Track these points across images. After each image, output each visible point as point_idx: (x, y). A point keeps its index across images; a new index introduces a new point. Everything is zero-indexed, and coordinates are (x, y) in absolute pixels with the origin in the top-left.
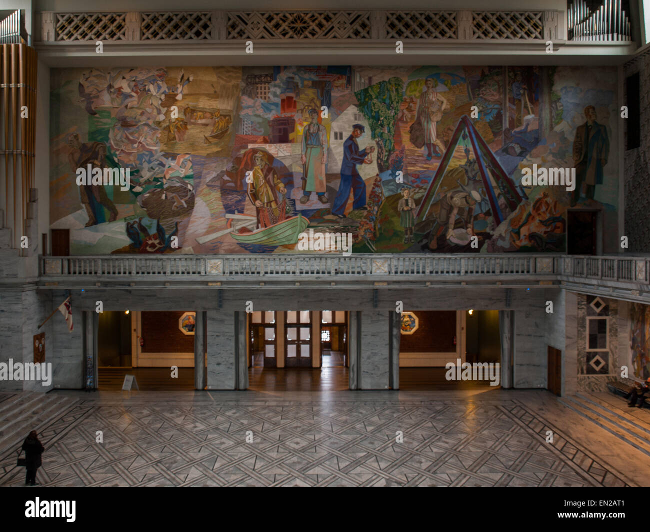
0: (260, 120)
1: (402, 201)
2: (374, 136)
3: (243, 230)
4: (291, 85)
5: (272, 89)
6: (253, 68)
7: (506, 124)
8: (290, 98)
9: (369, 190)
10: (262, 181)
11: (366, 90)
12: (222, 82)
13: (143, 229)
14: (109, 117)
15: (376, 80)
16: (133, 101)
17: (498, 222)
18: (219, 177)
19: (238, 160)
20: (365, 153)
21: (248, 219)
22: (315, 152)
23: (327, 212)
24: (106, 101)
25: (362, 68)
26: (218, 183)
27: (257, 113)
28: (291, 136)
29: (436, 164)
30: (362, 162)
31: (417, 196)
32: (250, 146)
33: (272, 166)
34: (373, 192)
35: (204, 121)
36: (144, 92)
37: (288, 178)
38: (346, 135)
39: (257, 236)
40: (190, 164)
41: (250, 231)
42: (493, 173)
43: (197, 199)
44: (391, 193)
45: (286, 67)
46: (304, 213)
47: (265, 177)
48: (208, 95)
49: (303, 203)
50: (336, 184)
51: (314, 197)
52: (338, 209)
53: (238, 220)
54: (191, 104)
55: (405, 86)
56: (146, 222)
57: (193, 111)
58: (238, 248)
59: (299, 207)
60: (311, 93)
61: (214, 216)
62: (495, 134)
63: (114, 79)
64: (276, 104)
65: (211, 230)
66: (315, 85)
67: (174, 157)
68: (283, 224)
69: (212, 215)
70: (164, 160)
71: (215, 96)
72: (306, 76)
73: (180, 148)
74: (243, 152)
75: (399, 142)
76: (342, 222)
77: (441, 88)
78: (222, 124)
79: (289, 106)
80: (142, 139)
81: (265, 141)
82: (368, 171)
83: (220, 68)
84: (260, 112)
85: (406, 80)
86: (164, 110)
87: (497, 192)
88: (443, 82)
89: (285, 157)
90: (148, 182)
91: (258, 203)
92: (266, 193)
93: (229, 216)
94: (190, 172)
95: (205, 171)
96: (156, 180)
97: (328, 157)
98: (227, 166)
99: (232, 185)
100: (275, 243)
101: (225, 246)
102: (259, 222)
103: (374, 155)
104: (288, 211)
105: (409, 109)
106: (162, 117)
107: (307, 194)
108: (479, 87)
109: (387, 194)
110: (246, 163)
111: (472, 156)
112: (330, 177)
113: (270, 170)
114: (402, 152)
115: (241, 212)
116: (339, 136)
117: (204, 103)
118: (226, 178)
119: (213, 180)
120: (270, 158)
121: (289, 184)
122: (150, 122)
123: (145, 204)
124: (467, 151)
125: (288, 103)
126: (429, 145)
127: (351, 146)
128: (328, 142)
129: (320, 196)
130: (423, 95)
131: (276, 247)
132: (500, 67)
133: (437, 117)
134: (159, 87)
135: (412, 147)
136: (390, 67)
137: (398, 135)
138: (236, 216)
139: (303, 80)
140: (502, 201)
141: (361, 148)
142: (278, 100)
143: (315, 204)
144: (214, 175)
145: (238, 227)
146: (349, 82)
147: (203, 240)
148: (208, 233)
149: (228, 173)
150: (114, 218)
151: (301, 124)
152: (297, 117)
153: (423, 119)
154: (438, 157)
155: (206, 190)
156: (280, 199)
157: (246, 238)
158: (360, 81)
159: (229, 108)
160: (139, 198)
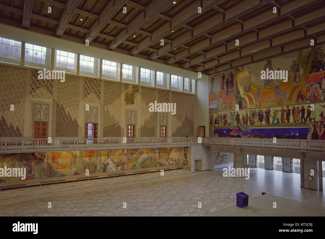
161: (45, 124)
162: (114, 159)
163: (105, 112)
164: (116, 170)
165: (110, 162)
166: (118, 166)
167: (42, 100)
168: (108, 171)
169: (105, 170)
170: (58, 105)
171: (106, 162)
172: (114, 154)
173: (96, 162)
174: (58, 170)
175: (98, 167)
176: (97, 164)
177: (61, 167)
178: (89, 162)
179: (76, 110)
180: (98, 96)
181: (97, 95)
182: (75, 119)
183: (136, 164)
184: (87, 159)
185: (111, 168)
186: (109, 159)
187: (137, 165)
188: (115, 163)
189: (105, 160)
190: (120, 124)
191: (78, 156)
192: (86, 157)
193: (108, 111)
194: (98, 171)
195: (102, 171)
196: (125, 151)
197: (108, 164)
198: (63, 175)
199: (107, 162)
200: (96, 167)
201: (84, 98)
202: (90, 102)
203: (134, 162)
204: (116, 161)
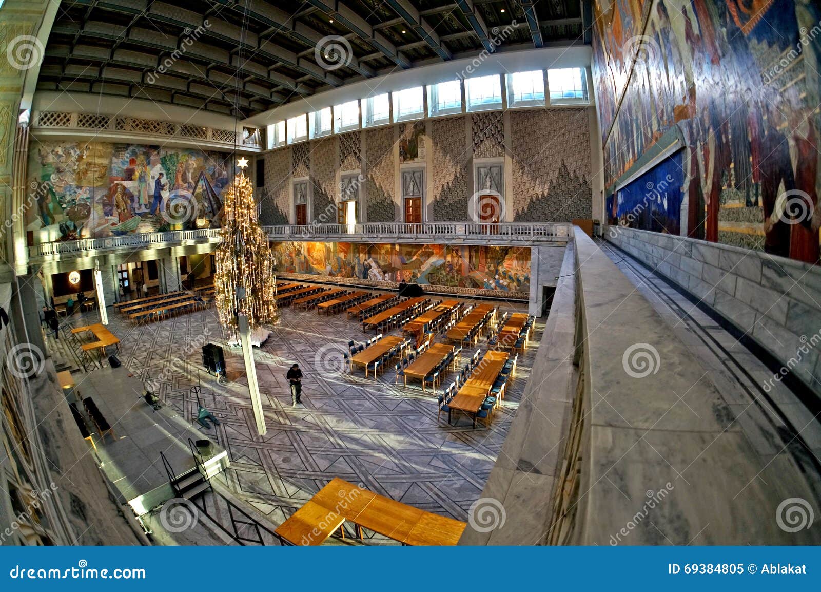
0: (121, 169)
3: (113, 224)
4: (134, 153)
5: (126, 155)
6: (118, 144)
7: (216, 175)
8: (133, 159)
10: (121, 199)
11: (165, 157)
12: (104, 150)
13: (67, 227)
14: (51, 167)
15: (169, 153)
16: (63, 159)
17: (214, 215)
18: (102, 198)
19: (110, 189)
20: (164, 186)
21: (114, 219)
22: (143, 185)
23: (149, 213)
24: (51, 159)
25: (165, 147)
26: (101, 201)
28: (133, 177)
30: (162, 190)
32: (116, 182)
33: (126, 192)
35: (95, 169)
36: (68, 154)
37: (132, 197)
38: (156, 177)
39: (119, 227)
40: (88, 192)
43: (92, 210)
45: (132, 145)
46: (139, 214)
47: (122, 197)
48: (98, 156)
49: (138, 209)
50: (152, 200)
51: (143, 207)
52: (153, 212)
53: (111, 219)
54: (90, 161)
55: (180, 156)
56: (69, 223)
57: (90, 164)
58: (111, 233)
60: (142, 157)
61: (100, 218)
62: (212, 179)
63: (55, 147)
64: (127, 162)
65: (99, 225)
66: (144, 153)
67: (81, 188)
68: (130, 220)
70: (76, 190)
71: (100, 157)
72: (141, 149)
73: (84, 183)
74: (112, 185)
75: (177, 181)
77: (194, 158)
78: (103, 171)
80: (66, 179)
81: (122, 180)
83: (104, 143)
84: (120, 165)
85: (180, 154)
86: (77, 163)
87: (213, 203)
89: (131, 187)
90: (69, 202)
91: (119, 210)
92: (122, 204)
93: (106, 217)
94: (89, 196)
95: (95, 195)
96: (73, 200)
97: (149, 187)
98: (105, 192)
99: (108, 202)
100: (128, 230)
101: (105, 233)
102: (120, 220)
103: (167, 187)
104: (132, 213)
105: (181, 167)
106: (76, 167)
107: (140, 205)
108: (208, 159)
111: (205, 188)
112: (149, 197)
113: (124, 194)
114: (178, 185)
115: (112, 215)
116: (153, 177)
117: (95, 160)
118: (105, 198)
119: (99, 199)
120: (124, 188)
121: (132, 201)
122: (71, 170)
123: (68, 214)
124: (202, 186)
125: (132, 161)
126: (189, 183)
127: (158, 183)
128: (149, 181)
129: (146, 205)
130: (187, 161)
132: (215, 152)
133: (192, 171)
134: (76, 152)
136: (174, 148)
137: (177, 178)
138: (109, 217)
140: (215, 207)
141: (162, 183)
142: (128, 160)
143: (143, 210)
144: (99, 197)
145: (111, 223)
146: (158, 153)
147: (95, 231)
149: (106, 196)
150: (53, 223)
152: (136, 168)
153: (186, 171)
154: (192, 188)
155: (96, 205)
156: (129, 208)
157: (115, 228)
158: (163, 153)
159: (107, 163)
160: (65, 210)
161: (304, 207)
162: (378, 259)
163: (369, 180)
164: (383, 280)
165: (373, 264)
166: (385, 272)
167: (302, 179)
169: (367, 277)
170: (314, 182)
171: (366, 263)
172: (378, 252)
173: (353, 262)
174: (313, 266)
175: (356, 269)
176: (356, 265)
177: (316, 262)
178: (344, 259)
179: (333, 185)
180: (358, 157)
181: (356, 157)
182: (332, 198)
183: (418, 273)
184: (342, 256)
185: (375, 275)
186: (371, 259)
187: (419, 275)
188: (379, 266)
189: (366, 260)
190: (393, 198)
191: (332, 251)
192: (341, 252)
193: (372, 178)
194: (356, 275)
195: (362, 276)
196: (397, 248)
197: (370, 267)
198: (319, 274)
199: (368, 263)
200: (353, 268)
201: (341, 165)
202: (348, 169)
203: (413, 270)
204: (382, 264)
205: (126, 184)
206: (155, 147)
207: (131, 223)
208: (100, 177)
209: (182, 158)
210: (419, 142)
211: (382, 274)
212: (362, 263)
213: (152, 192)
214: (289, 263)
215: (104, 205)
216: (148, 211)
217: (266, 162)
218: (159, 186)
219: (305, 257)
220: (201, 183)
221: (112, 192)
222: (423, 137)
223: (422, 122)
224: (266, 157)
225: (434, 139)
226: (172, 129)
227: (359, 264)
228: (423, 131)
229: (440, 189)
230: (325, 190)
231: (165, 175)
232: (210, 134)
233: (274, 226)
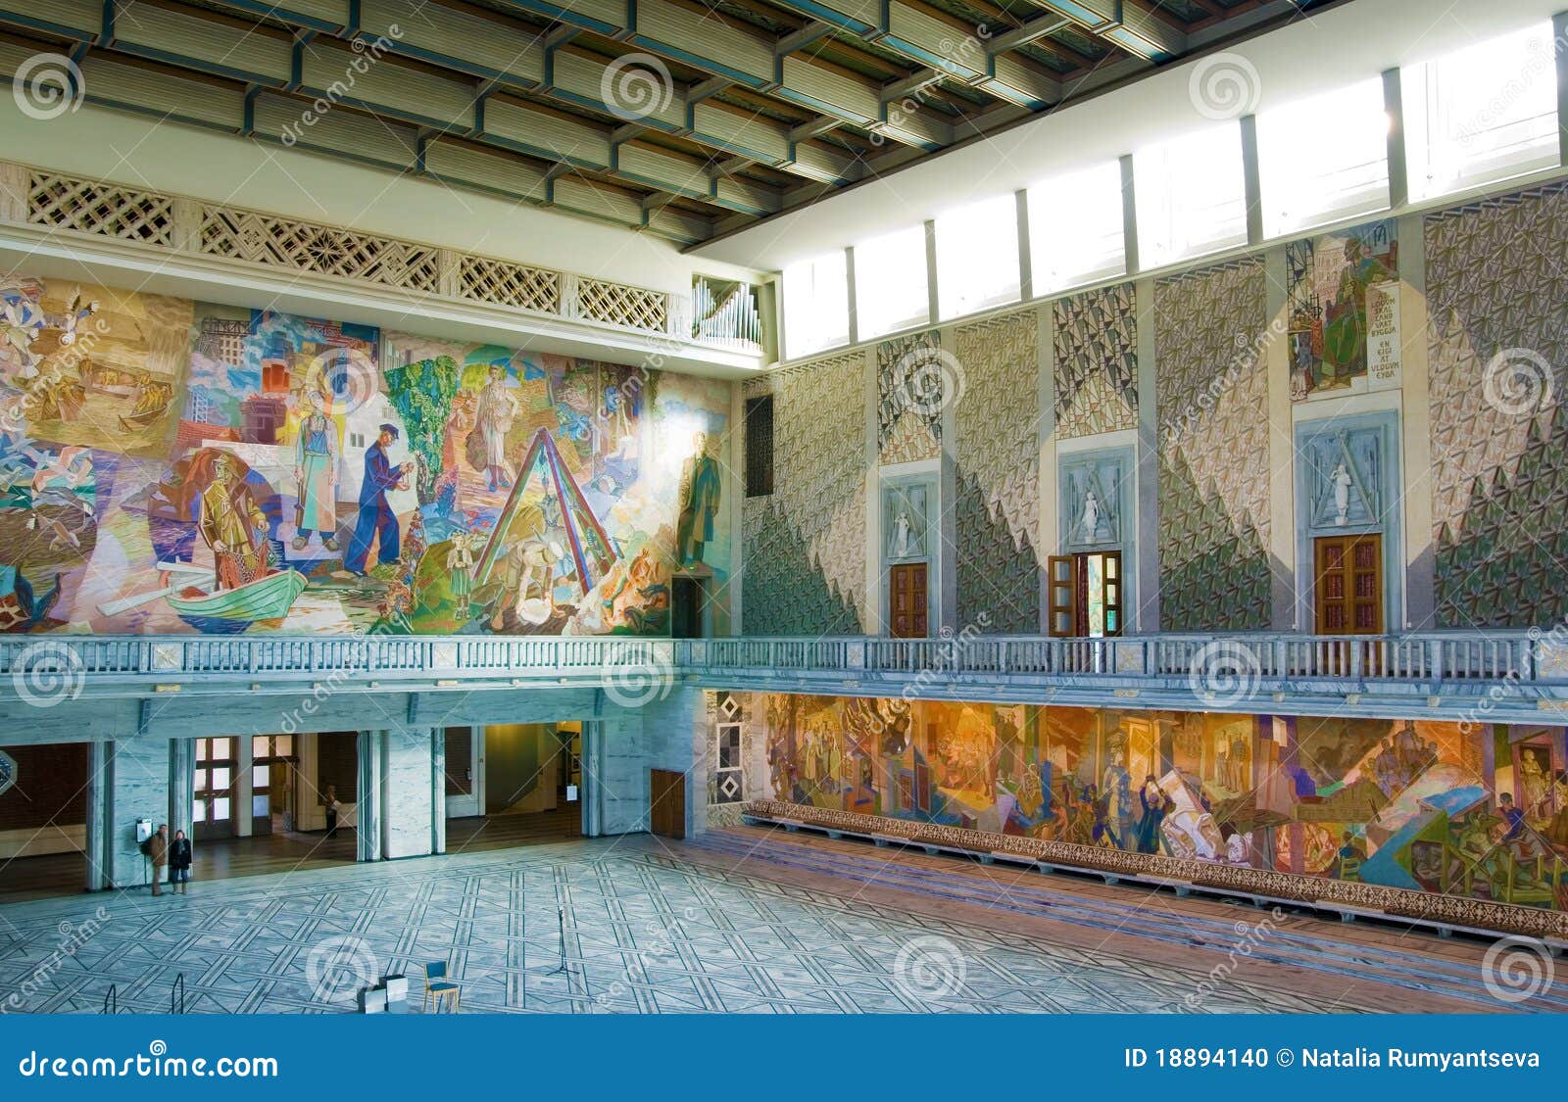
0: (227, 400)
1: (453, 553)
2: (412, 448)
3: (191, 592)
4: (278, 345)
5: (249, 349)
6: (215, 305)
7: (596, 447)
8: (278, 368)
9: (403, 532)
10: (227, 506)
11: (402, 371)
12: (156, 323)
15: (418, 357)
17: (586, 589)
18: (147, 493)
19: (183, 466)
20: (397, 473)
21: (200, 571)
22: (319, 463)
23: (338, 566)
26: (144, 505)
27: (220, 386)
28: (279, 433)
29: (502, 497)
30: (393, 486)
31: (475, 546)
32: (207, 443)
33: (246, 480)
34: (410, 536)
35: (118, 389)
38: (369, 442)
39: (216, 603)
41: (202, 594)
42: (580, 518)
43: (102, 532)
44: (437, 540)
45: (272, 314)
46: (298, 565)
47: (233, 499)
48: (128, 343)
49: (297, 548)
50: (352, 520)
51: (316, 539)
52: (353, 562)
53: (182, 574)
54: (93, 354)
55: (460, 372)
57: (97, 368)
58: (180, 623)
59: (291, 554)
61: (135, 566)
62: (583, 460)
64: (254, 376)
65: (130, 589)
66: (321, 350)
68: (262, 582)
69: (131, 562)
71: (141, 345)
72: (307, 334)
73: (69, 433)
74: (192, 452)
75: (450, 460)
76: (361, 584)
77: (511, 382)
78: (154, 398)
79: (277, 382)
81: (234, 438)
82: (402, 502)
83: (154, 296)
84: (225, 384)
85: (461, 362)
86: (35, 358)
87: (584, 545)
88: (514, 373)
89: (268, 468)
91: (218, 545)
92: (233, 528)
93: (163, 565)
95: (118, 482)
96: (17, 491)
97: (340, 473)
98: (161, 475)
99: (173, 510)
100: (249, 617)
101: (155, 621)
102: (219, 578)
103: (411, 478)
104: (276, 559)
105: (466, 410)
106: (30, 372)
107: (305, 534)
108: (563, 387)
109: (431, 541)
110: (198, 474)
111: (552, 490)
112: (342, 507)
113: (240, 489)
114: (454, 475)
115: (187, 558)
116: (357, 440)
117: (119, 356)
118: (160, 496)
119: (135, 498)
120: (242, 467)
124: (545, 482)
125: (274, 375)
126: (493, 468)
127: (376, 460)
128: (340, 449)
129: (326, 536)
130: (487, 390)
131: (251, 623)
132: (591, 362)
133: (505, 426)
134: (27, 314)
135: (469, 469)
136: (439, 340)
137: (448, 447)
138: (178, 566)
139: (301, 339)
140: (590, 560)
141: (392, 465)
142: (258, 369)
143: (316, 550)
144: (137, 489)
145: (183, 586)
146: (376, 353)
147: (110, 609)
148: (124, 594)
149: (164, 489)
151: (296, 414)
152: (290, 401)
153: (485, 428)
154: (505, 486)
155: (121, 516)
156: (259, 542)
157: (197, 607)
158: (393, 354)
159: (168, 371)
161: (921, 571)
162: (1202, 776)
163: (1167, 472)
164: (1218, 857)
165: (1181, 796)
166: (1226, 831)
167: (912, 467)
168: (1170, 853)
169: (1154, 843)
170: (960, 480)
171: (1152, 789)
172: (1204, 745)
173: (1101, 784)
174: (948, 792)
175: (1113, 811)
176: (1108, 797)
177: (958, 779)
178: (1066, 772)
179: (1029, 492)
180: (1125, 383)
181: (1118, 383)
182: (1025, 540)
183: (1369, 841)
184: (1059, 757)
185: (1186, 837)
186: (1172, 776)
187: (1372, 848)
188: (1206, 805)
189: (1151, 778)
190: (1263, 539)
191: (1021, 735)
192: (1056, 743)
193: (1182, 465)
194: (1112, 836)
195: (1133, 840)
196: (1279, 733)
197: (1170, 805)
198: (966, 823)
199: (1161, 791)
200: (1102, 808)
201: (1059, 417)
202: (1088, 431)
203: (1347, 827)
204: (1217, 794)
205: (249, 453)
206: (367, 334)
207: (265, 594)
208: (142, 420)
209: (472, 378)
210: (1369, 312)
211: (1216, 833)
212: (1135, 786)
213: (354, 491)
214: (855, 777)
215: (158, 521)
216: (336, 556)
217: (777, 406)
218: (380, 472)
219: (918, 758)
220: (539, 473)
221: (189, 477)
222: (1389, 288)
223: (1381, 229)
224: (779, 387)
225: (1434, 290)
226: (427, 270)
227: (1124, 793)
228: (1389, 263)
229: (1463, 496)
230: (999, 513)
231: (403, 434)
232: (570, 296)
233: (806, 640)
